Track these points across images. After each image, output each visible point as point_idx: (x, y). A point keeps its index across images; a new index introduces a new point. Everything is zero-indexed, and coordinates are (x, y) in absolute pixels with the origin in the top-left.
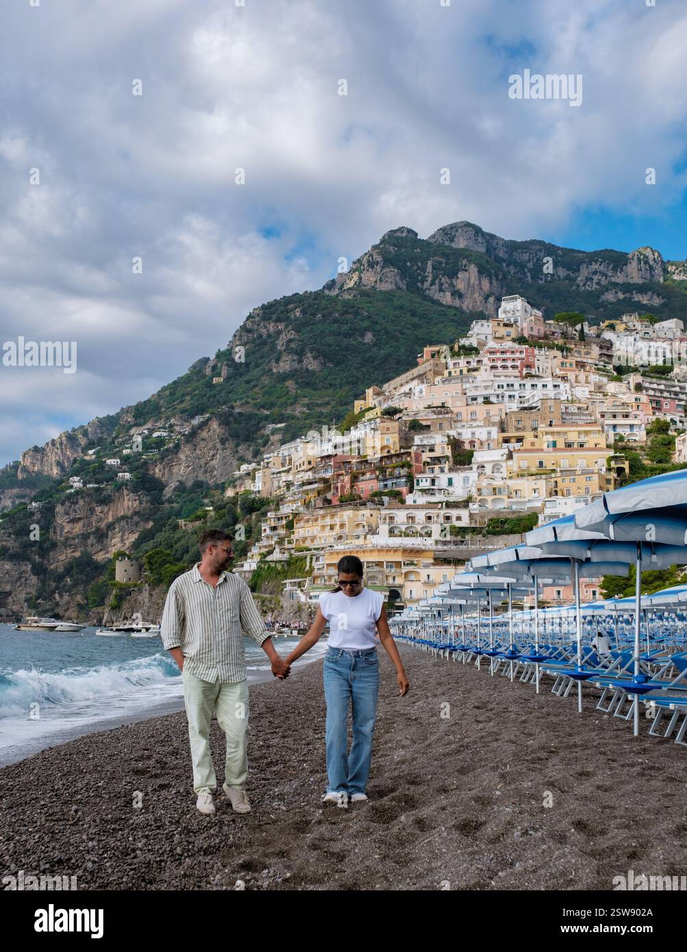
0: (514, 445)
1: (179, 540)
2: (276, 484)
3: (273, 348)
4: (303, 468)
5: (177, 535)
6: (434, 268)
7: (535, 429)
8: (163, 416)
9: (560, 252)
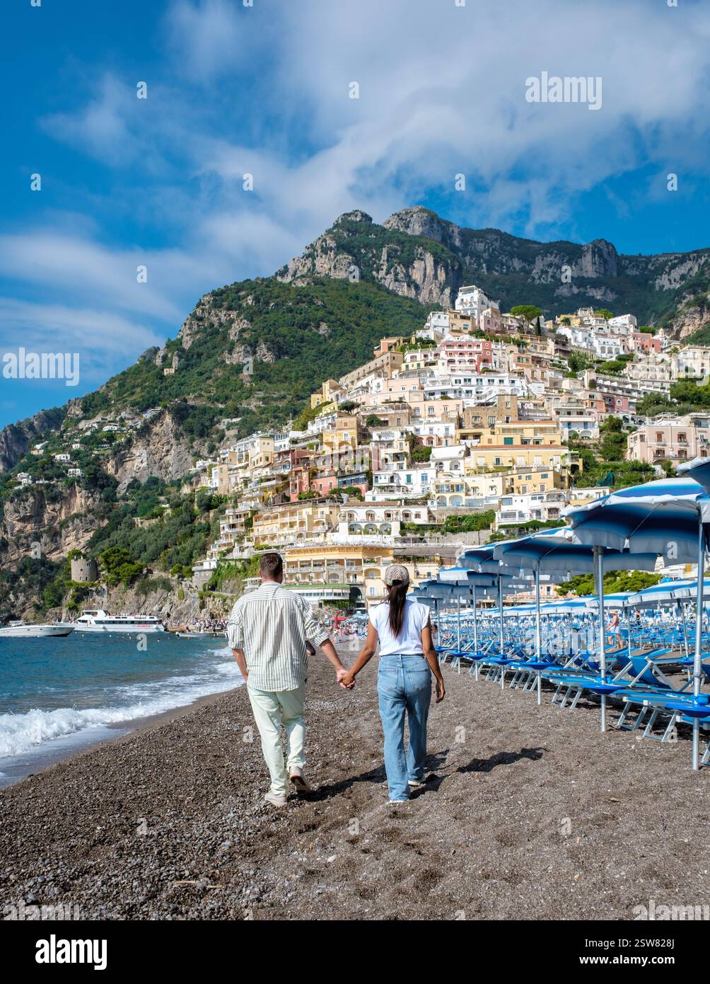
0: (470, 442)
1: (136, 538)
2: (233, 480)
3: (225, 338)
4: (261, 464)
5: (133, 534)
6: (389, 256)
7: (492, 426)
8: (113, 409)
9: (515, 242)
